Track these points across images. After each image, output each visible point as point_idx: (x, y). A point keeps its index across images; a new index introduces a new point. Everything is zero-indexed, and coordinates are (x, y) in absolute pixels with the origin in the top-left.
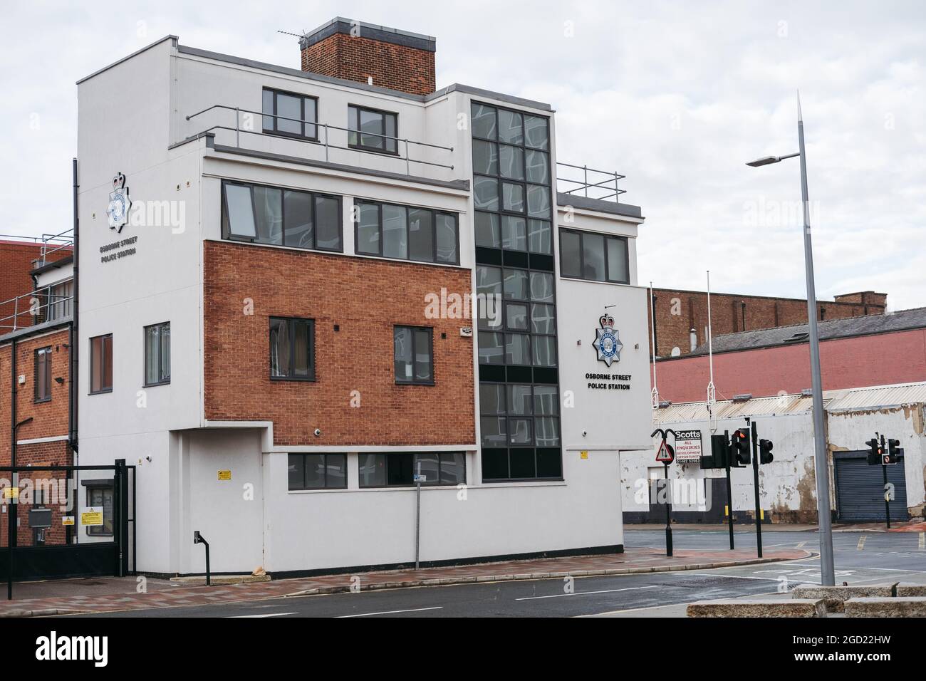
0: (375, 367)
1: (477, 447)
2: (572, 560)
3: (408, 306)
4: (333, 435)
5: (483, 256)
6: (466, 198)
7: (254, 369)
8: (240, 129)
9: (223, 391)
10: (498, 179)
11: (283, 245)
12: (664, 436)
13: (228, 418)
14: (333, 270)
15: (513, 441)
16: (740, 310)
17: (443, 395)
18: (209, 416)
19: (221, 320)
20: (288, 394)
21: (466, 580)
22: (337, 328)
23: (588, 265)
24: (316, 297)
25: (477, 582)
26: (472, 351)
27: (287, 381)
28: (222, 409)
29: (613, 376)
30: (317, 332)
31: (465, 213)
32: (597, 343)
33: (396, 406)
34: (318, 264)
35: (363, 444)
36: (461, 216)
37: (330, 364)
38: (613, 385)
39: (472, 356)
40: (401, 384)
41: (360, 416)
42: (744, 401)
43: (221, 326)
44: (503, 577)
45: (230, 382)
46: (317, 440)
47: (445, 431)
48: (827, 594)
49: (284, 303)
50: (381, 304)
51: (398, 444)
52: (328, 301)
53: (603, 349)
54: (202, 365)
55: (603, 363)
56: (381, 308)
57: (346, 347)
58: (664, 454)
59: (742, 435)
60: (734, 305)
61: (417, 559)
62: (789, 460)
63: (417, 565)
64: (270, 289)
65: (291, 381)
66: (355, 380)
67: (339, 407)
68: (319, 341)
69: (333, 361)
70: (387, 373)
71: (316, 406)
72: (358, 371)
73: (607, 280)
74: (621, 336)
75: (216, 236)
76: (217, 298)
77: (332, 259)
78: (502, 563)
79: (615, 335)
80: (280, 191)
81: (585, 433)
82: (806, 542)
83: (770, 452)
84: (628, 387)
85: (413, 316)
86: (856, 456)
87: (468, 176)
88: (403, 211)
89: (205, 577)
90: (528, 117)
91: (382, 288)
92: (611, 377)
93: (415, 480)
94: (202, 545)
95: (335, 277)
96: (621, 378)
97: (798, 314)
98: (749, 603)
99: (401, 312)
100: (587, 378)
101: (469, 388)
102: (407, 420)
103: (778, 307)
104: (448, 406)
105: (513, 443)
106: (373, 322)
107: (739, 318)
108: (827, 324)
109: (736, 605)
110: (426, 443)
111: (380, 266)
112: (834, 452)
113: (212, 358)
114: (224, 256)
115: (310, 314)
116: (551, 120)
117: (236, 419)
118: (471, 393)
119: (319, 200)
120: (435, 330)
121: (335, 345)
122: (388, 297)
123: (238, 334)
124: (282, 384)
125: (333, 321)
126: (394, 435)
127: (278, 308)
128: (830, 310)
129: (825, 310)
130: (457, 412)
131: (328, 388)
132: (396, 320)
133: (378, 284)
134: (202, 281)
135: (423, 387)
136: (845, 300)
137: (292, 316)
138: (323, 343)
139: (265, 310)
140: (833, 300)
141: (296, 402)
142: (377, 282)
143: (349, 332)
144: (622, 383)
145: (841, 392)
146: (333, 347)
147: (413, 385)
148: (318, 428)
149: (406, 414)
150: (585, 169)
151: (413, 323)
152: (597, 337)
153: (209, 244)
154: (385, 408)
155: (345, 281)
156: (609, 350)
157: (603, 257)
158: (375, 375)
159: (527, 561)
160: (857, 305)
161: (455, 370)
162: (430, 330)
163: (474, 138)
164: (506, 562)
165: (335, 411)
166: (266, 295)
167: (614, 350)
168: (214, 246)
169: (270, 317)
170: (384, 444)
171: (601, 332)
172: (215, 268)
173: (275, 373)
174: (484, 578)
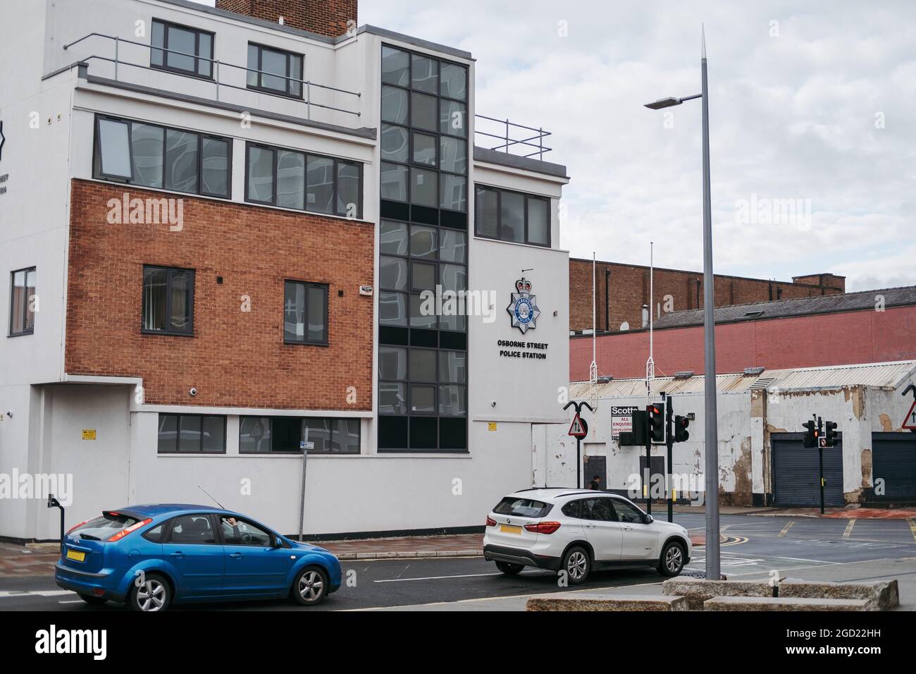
0: (261, 323)
1: (374, 414)
2: (473, 538)
3: (301, 260)
4: (211, 395)
5: (390, 210)
6: (373, 147)
7: (123, 321)
8: (119, 60)
9: (87, 343)
10: (409, 128)
11: (163, 188)
12: (578, 409)
13: (92, 373)
14: (218, 218)
15: (414, 409)
16: (694, 288)
17: (338, 356)
18: (69, 371)
19: (88, 266)
20: (161, 349)
21: (345, 557)
22: (220, 280)
23: (506, 226)
24: (197, 245)
25: (356, 558)
26: (372, 311)
27: (160, 335)
28: (85, 362)
29: (528, 344)
30: (198, 284)
31: (370, 163)
32: (512, 308)
33: (284, 367)
34: (202, 210)
35: (245, 406)
36: (365, 166)
37: (211, 319)
38: (528, 353)
39: (372, 317)
40: (290, 343)
41: (243, 376)
42: (686, 378)
43: (88, 272)
44: (386, 554)
45: (95, 334)
46: (193, 400)
47: (338, 396)
48: (701, 589)
49: (161, 251)
50: (272, 257)
51: (285, 407)
52: (211, 251)
53: (518, 315)
54: (65, 314)
55: (517, 330)
56: (271, 261)
57: (230, 301)
58: (577, 429)
59: (655, 410)
60: (688, 282)
61: (301, 532)
62: (726, 440)
63: (301, 538)
64: (145, 235)
65: (165, 335)
66: (238, 337)
67: (220, 365)
68: (199, 294)
69: (215, 315)
70: (275, 330)
71: (192, 364)
72: (242, 327)
73: (526, 242)
74: (539, 302)
75: (86, 175)
76: (83, 241)
77: (217, 206)
78: (396, 538)
79: (533, 301)
80: (162, 130)
81: (495, 404)
82: (729, 526)
83: (686, 429)
84: (544, 356)
85: (307, 271)
86: (793, 439)
87: (376, 124)
88: (301, 158)
89: (59, 544)
90: (445, 64)
91: (273, 239)
92: (526, 345)
93: (301, 447)
94: (57, 510)
95: (221, 226)
96: (537, 346)
97: (755, 294)
98: (597, 599)
99: (294, 265)
100: (499, 345)
101: (366, 350)
102: (296, 382)
103: (734, 286)
104: (343, 369)
105: (414, 411)
106: (261, 275)
107: (694, 296)
108: (780, 304)
109: (582, 601)
110: (316, 408)
111: (272, 216)
112: (771, 433)
113: (76, 307)
114: (93, 197)
115: (190, 264)
116: (471, 68)
117: (100, 374)
118: (369, 356)
119: (206, 142)
120: (331, 287)
121: (218, 299)
122: (279, 249)
123: (106, 282)
124: (154, 338)
125: (216, 272)
126: (281, 397)
127: (154, 256)
128: (787, 291)
129: (781, 291)
130: (352, 375)
131: (207, 344)
132: (288, 274)
133: (268, 235)
134: (68, 223)
135: (315, 348)
136: (803, 282)
137: (169, 264)
138: (204, 296)
139: (138, 257)
140: (791, 281)
141: (170, 358)
142: (267, 232)
143: (234, 285)
144: (538, 351)
145: (783, 372)
146: (215, 300)
147: (304, 345)
148: (194, 387)
149: (295, 376)
150: (507, 123)
151: (307, 278)
152: (512, 302)
153: (78, 183)
154: (271, 369)
155: (231, 230)
156: (524, 316)
157: (522, 217)
158: (261, 332)
159: (425, 537)
160: (815, 286)
161: (352, 330)
162: (325, 287)
163: (383, 84)
164: (400, 538)
165: (214, 369)
166: (141, 241)
167: (530, 316)
168: (82, 185)
169: (145, 265)
170: (269, 407)
171: (517, 297)
172: (83, 209)
173: (148, 327)
174: (364, 555)
